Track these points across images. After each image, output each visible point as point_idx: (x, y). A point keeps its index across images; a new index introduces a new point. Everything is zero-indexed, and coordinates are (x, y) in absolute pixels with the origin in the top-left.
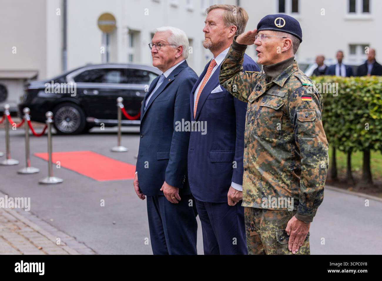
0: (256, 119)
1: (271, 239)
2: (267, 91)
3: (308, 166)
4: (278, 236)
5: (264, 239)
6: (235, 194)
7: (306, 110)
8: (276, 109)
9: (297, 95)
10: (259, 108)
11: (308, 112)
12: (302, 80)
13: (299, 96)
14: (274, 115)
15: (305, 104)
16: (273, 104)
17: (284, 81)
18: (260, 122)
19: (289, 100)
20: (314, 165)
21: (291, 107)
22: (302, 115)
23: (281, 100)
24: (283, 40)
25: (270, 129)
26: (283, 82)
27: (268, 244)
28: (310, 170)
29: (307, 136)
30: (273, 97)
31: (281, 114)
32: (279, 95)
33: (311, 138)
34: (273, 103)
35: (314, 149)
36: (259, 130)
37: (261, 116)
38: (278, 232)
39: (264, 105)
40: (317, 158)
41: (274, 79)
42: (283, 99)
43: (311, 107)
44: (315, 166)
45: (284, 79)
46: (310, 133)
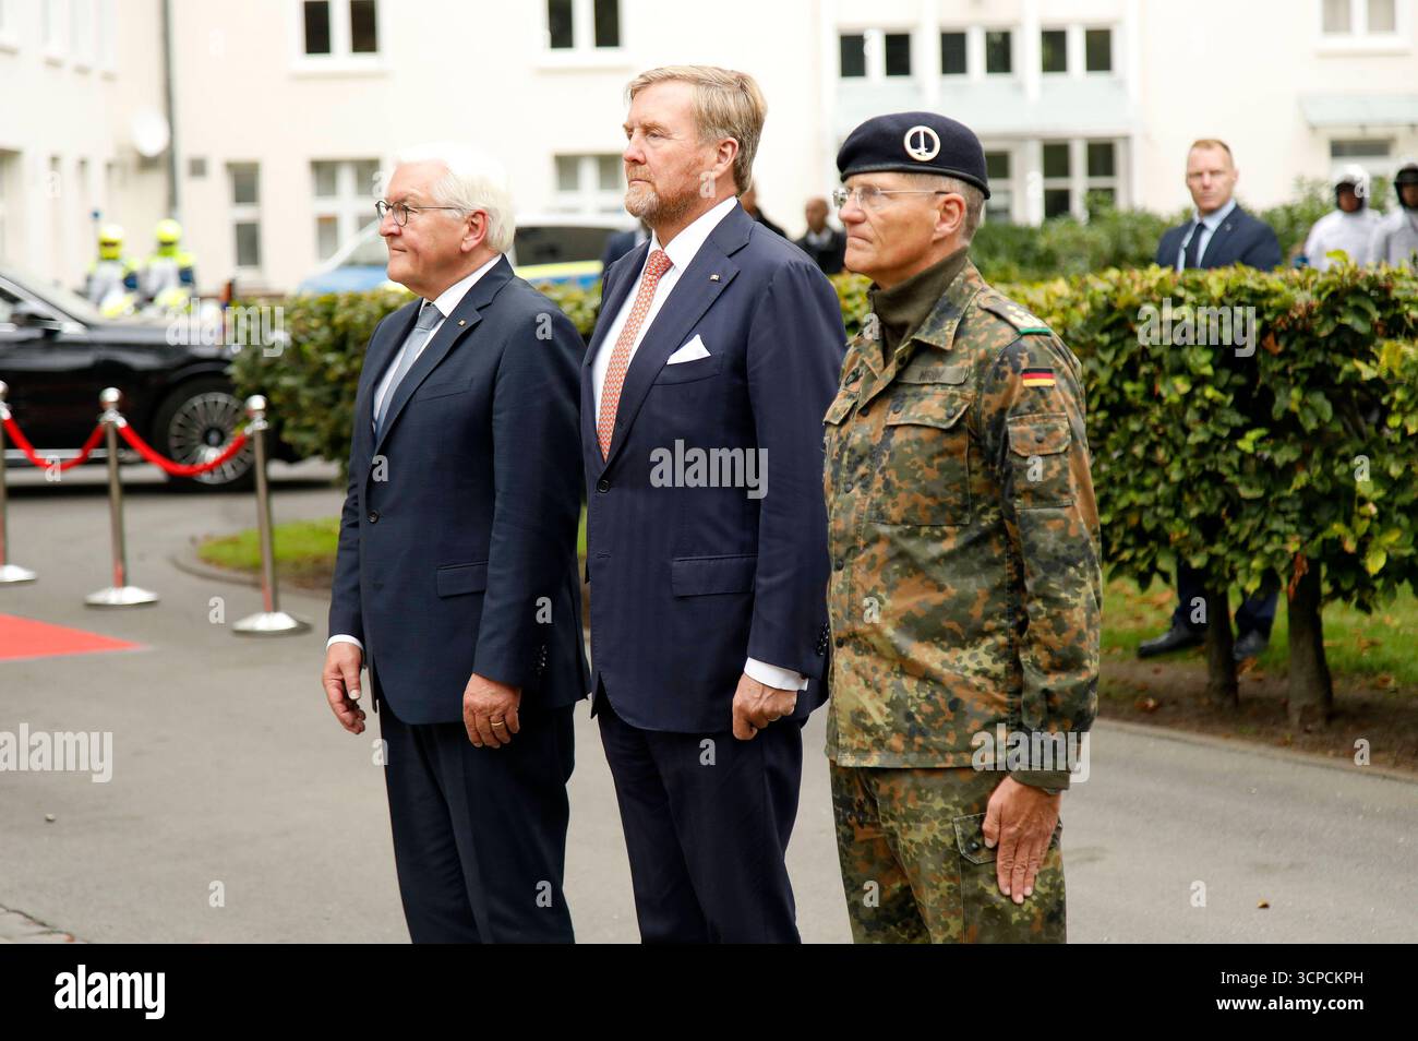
0: (877, 471)
1: (940, 848)
2: (899, 374)
3: (1052, 601)
4: (963, 836)
5: (914, 850)
6: (761, 698)
7: (1036, 416)
8: (944, 426)
9: (1008, 368)
10: (882, 433)
11: (1045, 423)
12: (1013, 319)
13: (1015, 371)
14: (940, 449)
15: (1035, 396)
16: (930, 413)
17: (949, 330)
18: (894, 478)
19: (981, 390)
20: (1069, 596)
21: (990, 411)
22: (1023, 436)
23: (956, 396)
24: (936, 199)
25: (933, 495)
26: (948, 333)
27: (931, 866)
28: (1059, 613)
29: (1044, 503)
30: (925, 389)
31: (962, 441)
32: (945, 379)
33: (1058, 511)
34: (929, 407)
35: (1070, 544)
36: (895, 505)
37: (897, 457)
38: (964, 824)
39: (900, 419)
40: (1078, 575)
41: (917, 329)
42: (962, 391)
43: (1055, 408)
44: (1073, 601)
45: (948, 322)
46: (1054, 493)
